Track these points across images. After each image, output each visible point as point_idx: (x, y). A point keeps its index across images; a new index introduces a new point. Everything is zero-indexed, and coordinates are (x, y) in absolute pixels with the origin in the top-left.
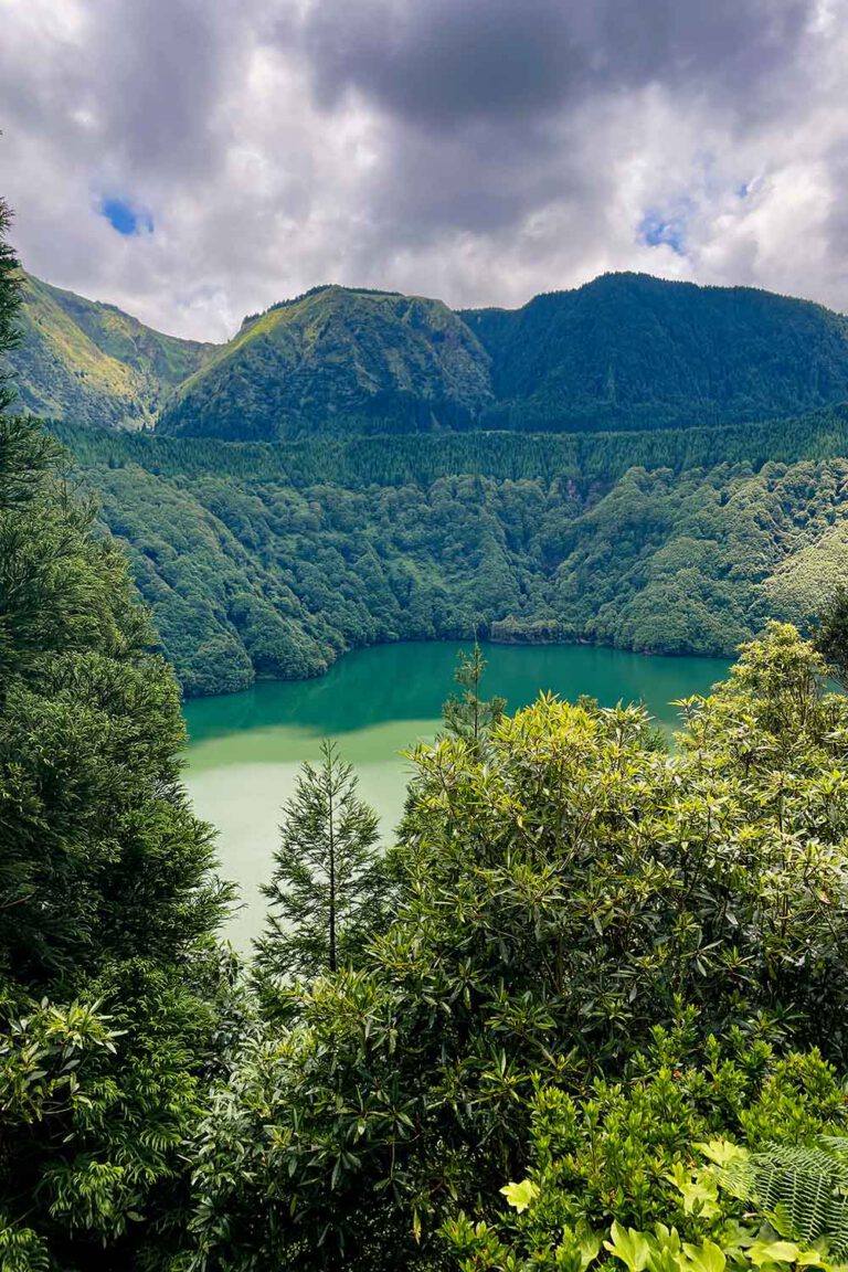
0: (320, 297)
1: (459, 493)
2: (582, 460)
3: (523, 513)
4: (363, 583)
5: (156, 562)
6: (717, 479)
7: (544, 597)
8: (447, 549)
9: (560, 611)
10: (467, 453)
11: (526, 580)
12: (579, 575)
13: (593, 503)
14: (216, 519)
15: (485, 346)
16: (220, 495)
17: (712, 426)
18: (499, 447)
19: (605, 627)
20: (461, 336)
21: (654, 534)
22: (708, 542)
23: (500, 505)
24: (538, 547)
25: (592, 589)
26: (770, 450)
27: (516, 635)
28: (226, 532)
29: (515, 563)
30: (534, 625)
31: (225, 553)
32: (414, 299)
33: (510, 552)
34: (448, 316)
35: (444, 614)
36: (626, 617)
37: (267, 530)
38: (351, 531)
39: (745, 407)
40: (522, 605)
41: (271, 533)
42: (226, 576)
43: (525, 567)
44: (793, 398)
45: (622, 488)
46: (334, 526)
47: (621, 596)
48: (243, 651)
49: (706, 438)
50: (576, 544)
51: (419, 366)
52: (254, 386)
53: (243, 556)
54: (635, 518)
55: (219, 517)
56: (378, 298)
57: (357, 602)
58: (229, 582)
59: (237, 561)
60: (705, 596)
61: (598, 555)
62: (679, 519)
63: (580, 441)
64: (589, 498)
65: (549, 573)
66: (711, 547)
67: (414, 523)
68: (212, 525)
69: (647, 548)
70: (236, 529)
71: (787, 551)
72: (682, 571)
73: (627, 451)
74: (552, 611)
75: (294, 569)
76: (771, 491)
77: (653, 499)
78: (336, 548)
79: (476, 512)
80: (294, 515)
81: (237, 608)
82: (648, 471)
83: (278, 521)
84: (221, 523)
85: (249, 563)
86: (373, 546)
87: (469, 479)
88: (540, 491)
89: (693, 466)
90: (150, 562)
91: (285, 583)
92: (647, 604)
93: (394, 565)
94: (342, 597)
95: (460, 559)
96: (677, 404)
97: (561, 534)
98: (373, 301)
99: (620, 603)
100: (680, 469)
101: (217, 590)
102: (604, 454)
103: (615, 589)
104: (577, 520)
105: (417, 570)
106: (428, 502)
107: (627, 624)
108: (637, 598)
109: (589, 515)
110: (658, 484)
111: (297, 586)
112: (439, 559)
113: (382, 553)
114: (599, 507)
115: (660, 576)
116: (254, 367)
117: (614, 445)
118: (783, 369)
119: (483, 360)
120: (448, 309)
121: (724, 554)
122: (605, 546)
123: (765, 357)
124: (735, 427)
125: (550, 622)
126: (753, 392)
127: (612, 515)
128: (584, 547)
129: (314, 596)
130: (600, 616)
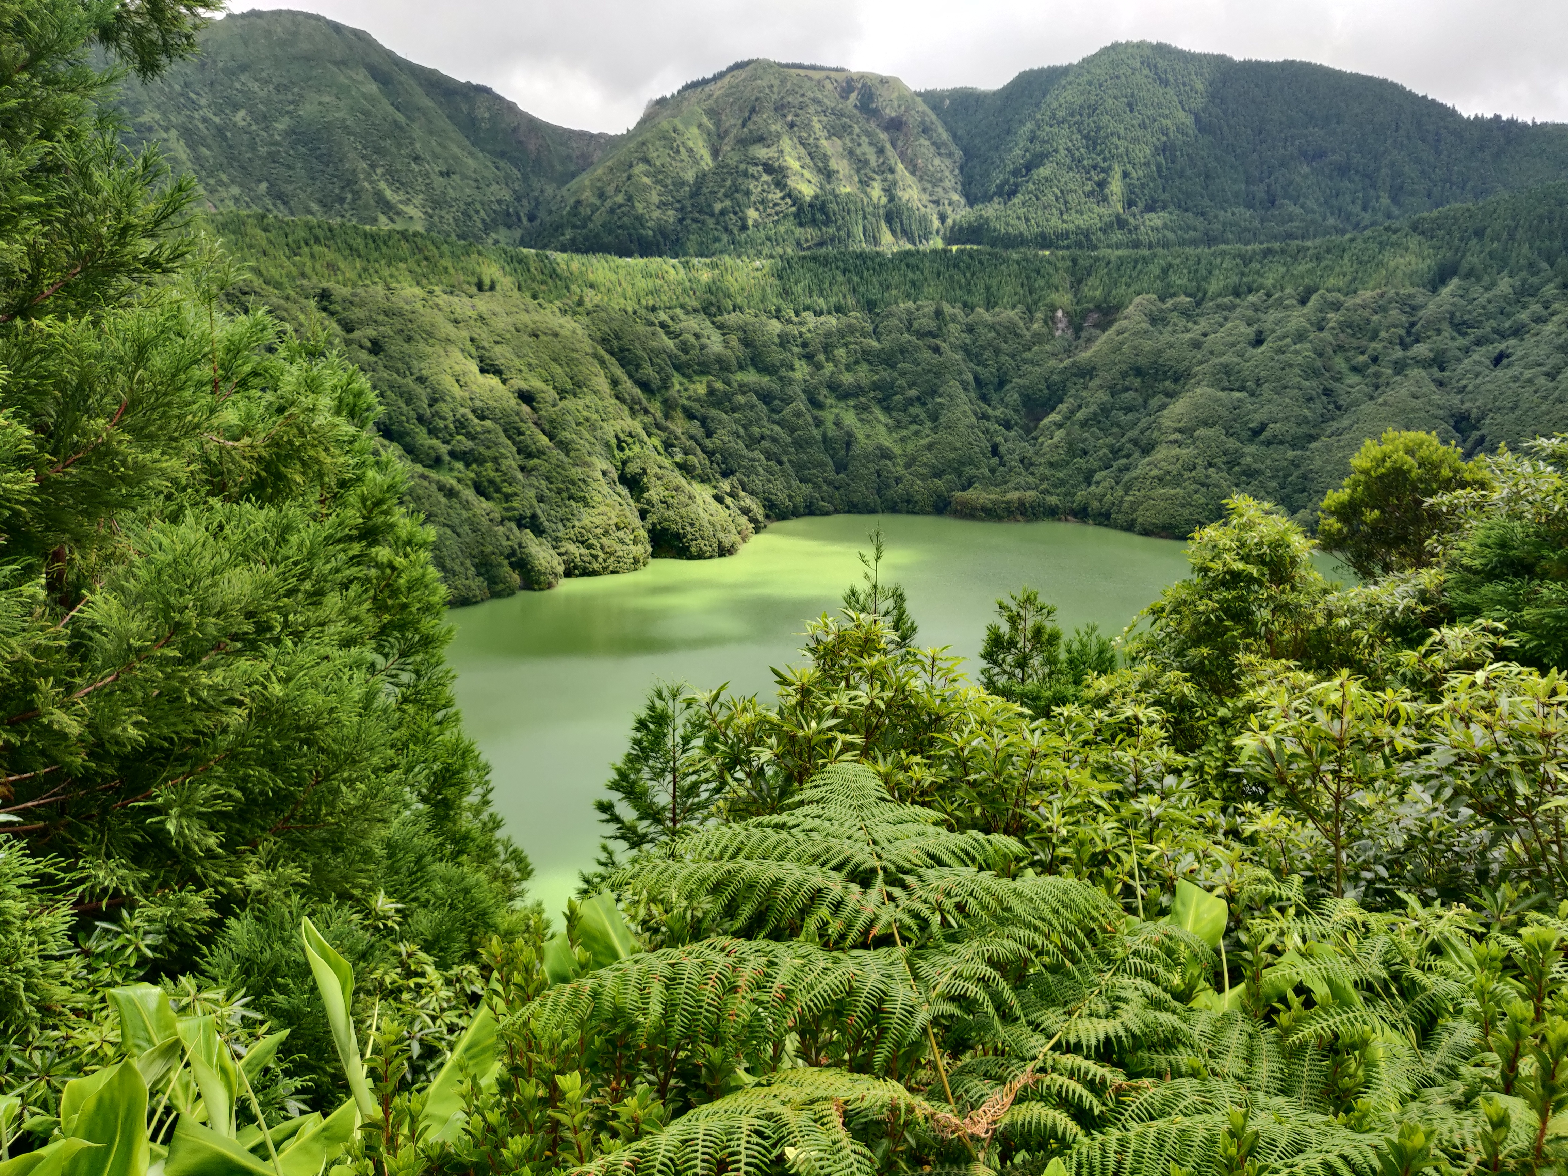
0: (742, 74)
1: (916, 325)
2: (1077, 283)
3: (997, 352)
4: (790, 440)
5: (533, 408)
6: (1250, 313)
7: (1022, 461)
8: (899, 397)
9: (1042, 480)
10: (926, 272)
11: (999, 439)
12: (1068, 434)
13: (1089, 340)
14: (607, 356)
15: (955, 137)
16: (614, 325)
17: (1247, 243)
18: (969, 268)
19: (1100, 501)
20: (923, 122)
21: (1167, 383)
22: (1237, 395)
23: (968, 341)
24: (1016, 396)
25: (1085, 453)
26: (1321, 277)
27: (984, 509)
28: (619, 373)
29: (985, 417)
30: (1009, 496)
31: (617, 398)
32: (862, 76)
33: (979, 402)
34: (908, 99)
35: (892, 481)
36: (1128, 489)
37: (670, 370)
38: (776, 372)
39: (1291, 220)
40: (993, 471)
41: (676, 374)
42: (618, 428)
43: (997, 422)
44: (1356, 209)
45: (1126, 322)
46: (755, 365)
47: (1123, 461)
48: (638, 522)
49: (1238, 260)
50: (1065, 392)
51: (866, 162)
52: (659, 187)
53: (640, 403)
54: (1142, 361)
55: (612, 354)
56: (816, 75)
57: (780, 463)
58: (622, 436)
59: (631, 409)
60: (1231, 464)
61: (1093, 408)
62: (1201, 363)
63: (1075, 261)
64: (1084, 334)
65: (1028, 431)
66: (1239, 400)
67: (857, 363)
68: (602, 362)
69: (1155, 402)
70: (632, 368)
71: (1338, 408)
72: (1202, 432)
73: (1134, 274)
74: (1031, 479)
75: (703, 422)
76: (1321, 329)
77: (1166, 337)
78: (756, 393)
79: (936, 350)
80: (705, 352)
81: (633, 468)
82: (1162, 299)
83: (683, 357)
84: (613, 361)
85: (646, 412)
86: (804, 391)
87: (929, 307)
88: (1021, 324)
89: (1220, 295)
90: (525, 408)
91: (692, 437)
92: (1155, 472)
93: (828, 416)
94: (762, 457)
95: (913, 410)
96: (1203, 214)
97: (1046, 380)
98: (810, 79)
99: (1120, 470)
100: (1203, 299)
101: (607, 445)
102: (1106, 278)
103: (1116, 452)
104: (1067, 362)
105: (859, 425)
106: (876, 334)
107: (1128, 498)
108: (1143, 466)
109: (1085, 356)
110: (1174, 317)
111: (708, 443)
112: (887, 410)
113: (815, 403)
114: (1095, 347)
115: (1173, 437)
116: (658, 164)
117: (1118, 268)
118: (1343, 170)
119: (950, 155)
120: (906, 88)
121: (1255, 411)
122: (1103, 396)
123: (1320, 154)
124: (1277, 245)
125: (1029, 493)
126: (1302, 200)
127: (1112, 357)
128: (1075, 397)
129: (726, 455)
130: (1093, 487)
